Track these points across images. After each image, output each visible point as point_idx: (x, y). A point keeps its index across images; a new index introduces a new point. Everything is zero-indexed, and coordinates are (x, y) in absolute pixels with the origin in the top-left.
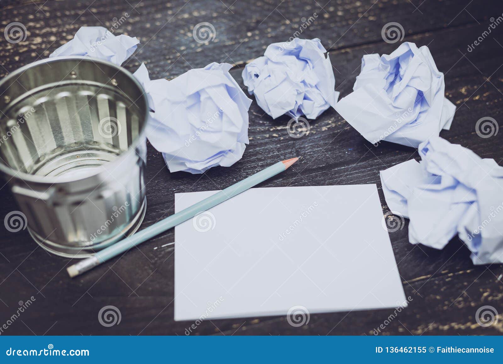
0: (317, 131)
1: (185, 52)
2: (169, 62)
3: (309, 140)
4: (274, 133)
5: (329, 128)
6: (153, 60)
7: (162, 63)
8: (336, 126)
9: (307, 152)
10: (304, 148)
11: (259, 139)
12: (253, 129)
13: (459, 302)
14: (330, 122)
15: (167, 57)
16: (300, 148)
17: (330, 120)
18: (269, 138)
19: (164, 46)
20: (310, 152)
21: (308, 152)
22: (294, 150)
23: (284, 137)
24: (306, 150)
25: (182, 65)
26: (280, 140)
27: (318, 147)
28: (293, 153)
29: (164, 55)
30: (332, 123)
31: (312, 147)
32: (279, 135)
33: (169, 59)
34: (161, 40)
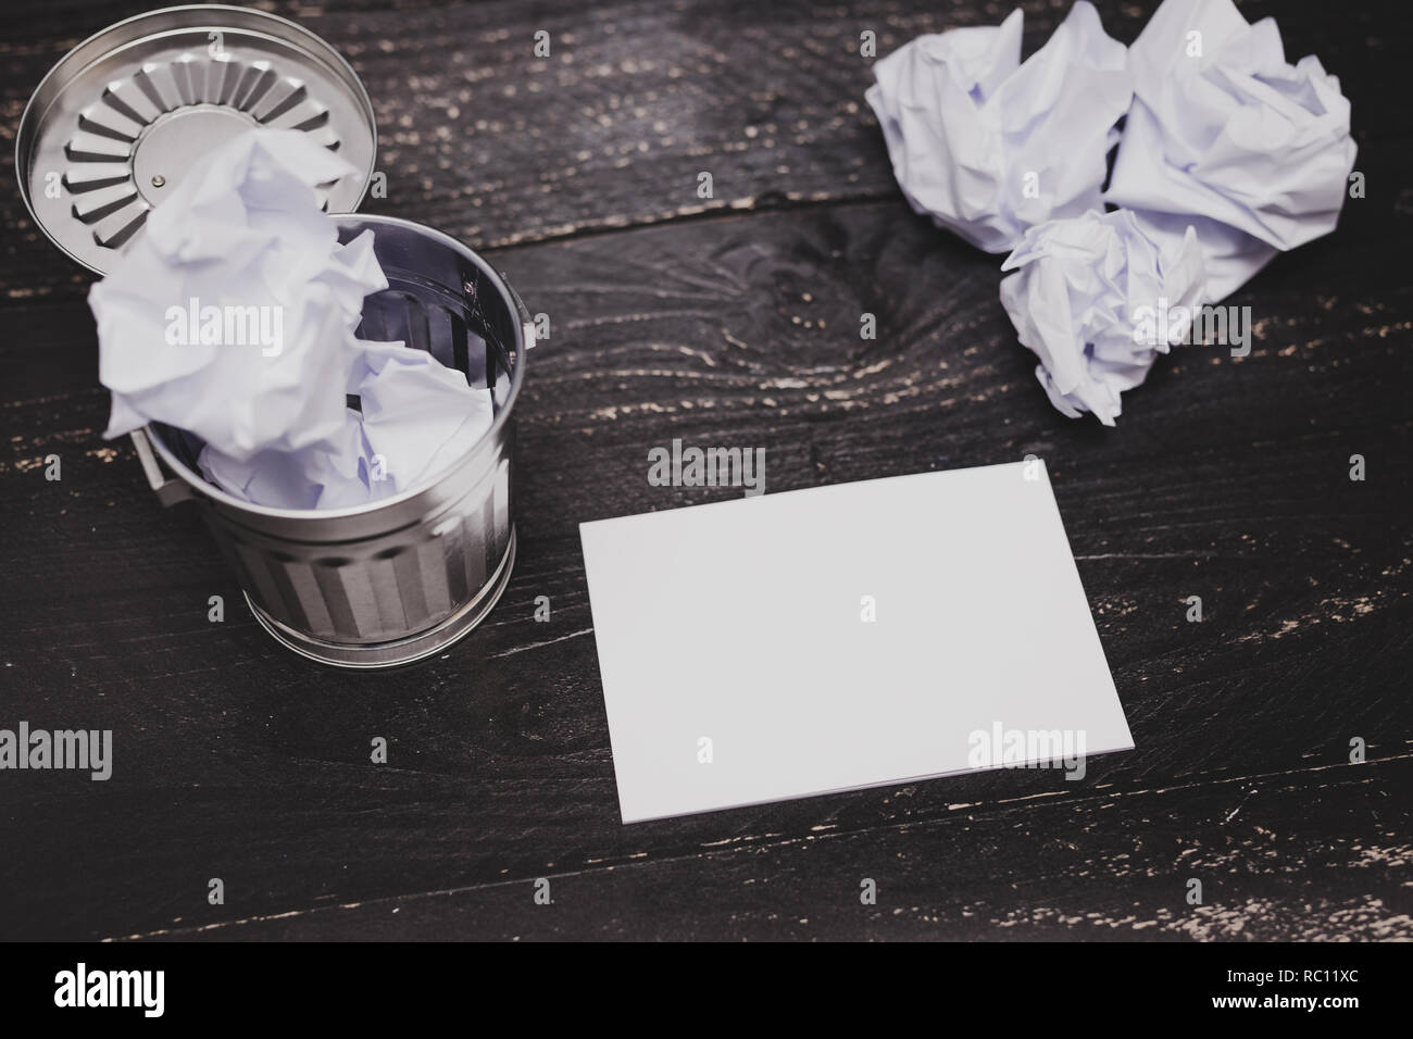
0: (872, 403)
1: (588, 167)
2: (546, 189)
3: (849, 424)
4: (766, 397)
5: (901, 398)
6: (510, 183)
7: (529, 191)
8: (921, 394)
9: (838, 453)
10: (833, 443)
11: (728, 408)
12: (721, 381)
13: (1119, 864)
14: (908, 382)
15: (544, 176)
16: (823, 443)
17: (909, 377)
18: (751, 408)
19: (540, 148)
20: (845, 455)
21: (840, 456)
22: (808, 446)
23: (791, 409)
24: (836, 450)
25: (574, 200)
26: (778, 416)
27: (866, 445)
28: (803, 452)
29: (538, 171)
30: (914, 384)
31: (854, 443)
32: (778, 402)
33: (548, 182)
34: (536, 132)
